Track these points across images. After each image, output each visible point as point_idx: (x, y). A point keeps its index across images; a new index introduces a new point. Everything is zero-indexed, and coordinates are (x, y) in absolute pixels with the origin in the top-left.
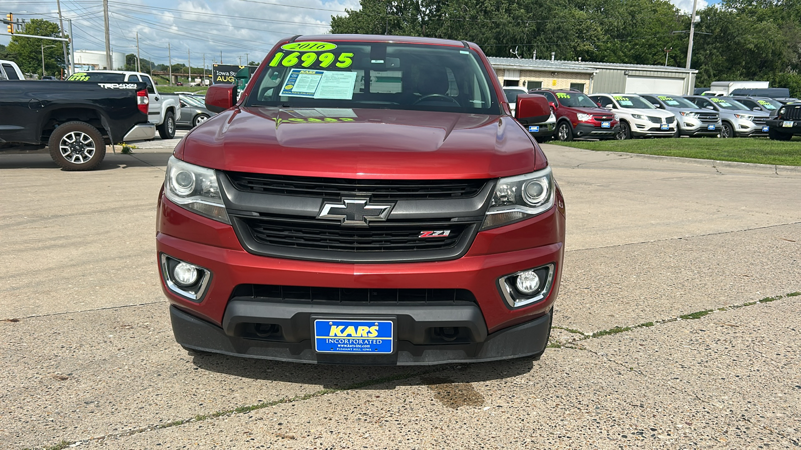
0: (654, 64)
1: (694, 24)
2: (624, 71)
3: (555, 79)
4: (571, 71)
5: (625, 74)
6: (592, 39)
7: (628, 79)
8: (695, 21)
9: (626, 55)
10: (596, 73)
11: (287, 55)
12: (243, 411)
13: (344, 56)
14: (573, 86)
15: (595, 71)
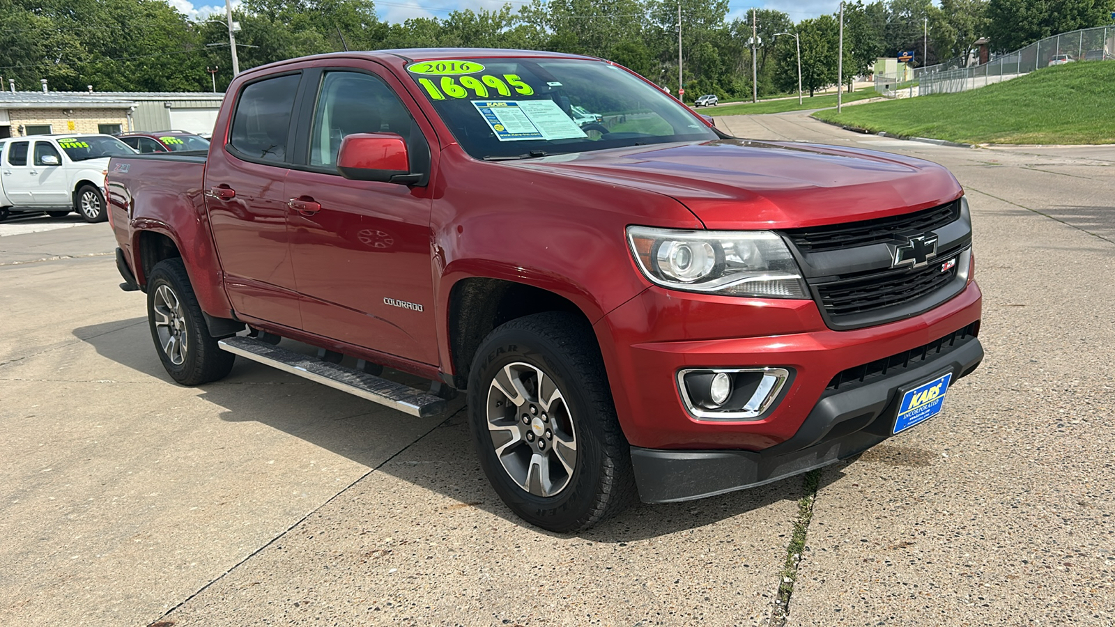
0: (174, 91)
1: (234, 33)
2: (163, 103)
3: (71, 120)
4: (95, 106)
5: (166, 107)
6: (70, 60)
7: (172, 114)
8: (235, 30)
9: (129, 80)
10: (135, 107)
11: (436, 81)
12: (800, 550)
13: (510, 78)
14: (102, 128)
15: (133, 105)
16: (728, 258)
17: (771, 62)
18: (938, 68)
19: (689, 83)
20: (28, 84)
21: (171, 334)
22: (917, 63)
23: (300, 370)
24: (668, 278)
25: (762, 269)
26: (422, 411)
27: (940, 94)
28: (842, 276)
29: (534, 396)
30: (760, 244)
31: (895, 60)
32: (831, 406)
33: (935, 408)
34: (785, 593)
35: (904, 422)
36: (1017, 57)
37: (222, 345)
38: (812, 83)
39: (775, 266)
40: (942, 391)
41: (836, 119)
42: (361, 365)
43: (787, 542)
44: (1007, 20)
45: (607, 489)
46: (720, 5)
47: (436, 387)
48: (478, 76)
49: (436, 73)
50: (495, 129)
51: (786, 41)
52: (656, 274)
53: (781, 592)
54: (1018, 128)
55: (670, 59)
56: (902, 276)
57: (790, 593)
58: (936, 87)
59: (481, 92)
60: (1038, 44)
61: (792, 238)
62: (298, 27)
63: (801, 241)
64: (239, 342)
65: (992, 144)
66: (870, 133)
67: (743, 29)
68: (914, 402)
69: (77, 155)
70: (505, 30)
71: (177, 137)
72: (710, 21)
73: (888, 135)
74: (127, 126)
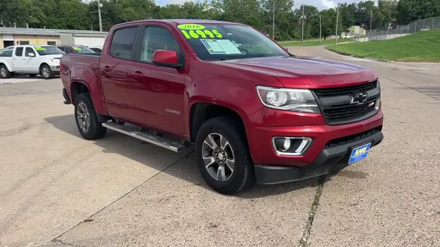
1: (100, 8)
2: (72, 34)
3: (37, 39)
4: (47, 34)
5: (73, 36)
7: (75, 38)
8: (100, 6)
11: (188, 31)
12: (317, 205)
13: (215, 32)
14: (49, 43)
15: (61, 34)
16: (292, 98)
17: (310, 26)
18: (375, 30)
19: (276, 33)
20: (20, 25)
21: (83, 121)
22: (367, 28)
23: (133, 134)
24: (270, 104)
25: (304, 103)
26: (178, 150)
27: (376, 41)
28: (332, 106)
29: (219, 145)
30: (303, 93)
31: (359, 27)
32: (327, 152)
33: (364, 156)
34: (311, 219)
35: (353, 160)
36: (408, 27)
37: (103, 125)
38: (325, 35)
39: (308, 102)
40: (367, 149)
41: (334, 49)
42: (155, 133)
43: (312, 202)
44: (404, 12)
45: (246, 176)
46: (290, 3)
47: (183, 142)
48: (203, 30)
49: (188, 28)
50: (209, 50)
51: (315, 17)
52: (266, 103)
53: (309, 218)
54: (407, 55)
55: (269, 23)
56: (354, 107)
57: (313, 219)
58: (375, 38)
59: (204, 36)
60: (416, 22)
61: (315, 92)
62: (125, 6)
63: (318, 93)
64: (109, 124)
65: (396, 61)
66: (348, 55)
67: (299, 12)
68: (357, 153)
69: (41, 53)
70: (205, 10)
71: (79, 47)
72: (286, 9)
73: (355, 56)
74: (58, 42)
